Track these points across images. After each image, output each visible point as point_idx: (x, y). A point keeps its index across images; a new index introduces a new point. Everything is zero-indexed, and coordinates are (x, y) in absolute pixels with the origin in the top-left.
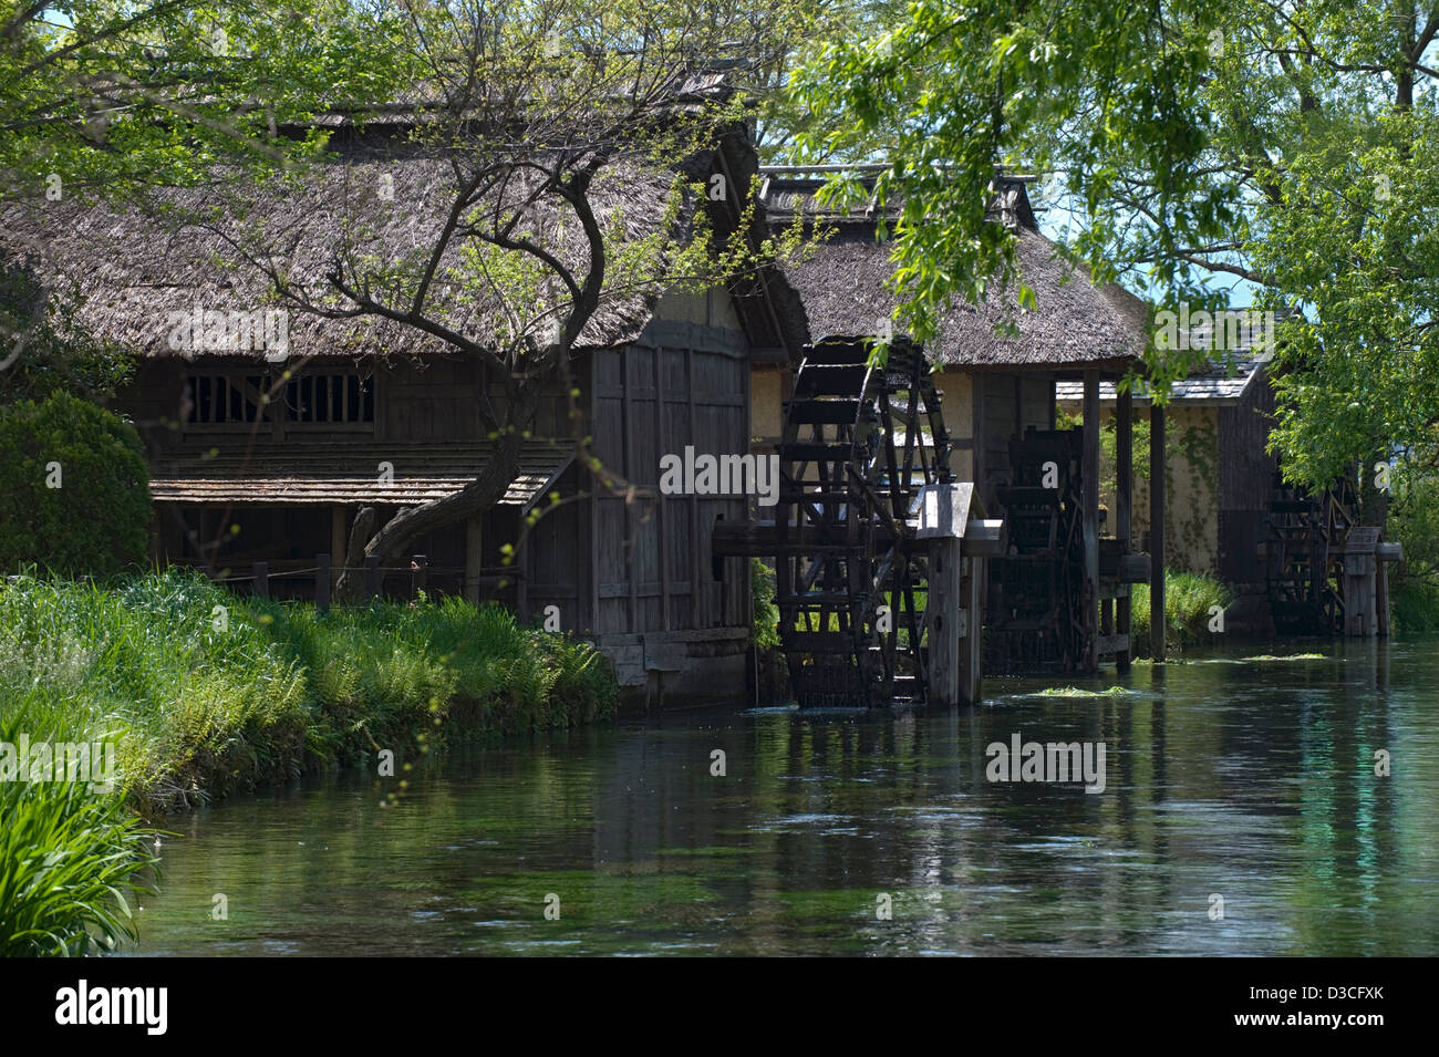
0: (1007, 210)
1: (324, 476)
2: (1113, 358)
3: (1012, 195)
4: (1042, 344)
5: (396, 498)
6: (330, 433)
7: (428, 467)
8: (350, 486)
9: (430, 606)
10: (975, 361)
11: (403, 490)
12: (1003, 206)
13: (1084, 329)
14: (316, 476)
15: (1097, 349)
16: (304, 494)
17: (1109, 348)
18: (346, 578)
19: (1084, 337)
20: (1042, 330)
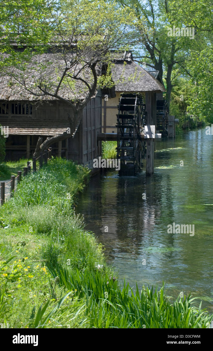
0: (129, 57)
1: (24, 128)
2: (156, 90)
3: (130, 54)
4: (140, 87)
5: (43, 134)
6: (22, 117)
7: (47, 126)
8: (31, 131)
9: (54, 160)
10: (127, 90)
11: (44, 132)
12: (128, 56)
13: (149, 84)
14: (22, 128)
15: (152, 88)
16: (21, 132)
17: (155, 88)
18: (36, 153)
19: (149, 86)
20: (140, 84)
